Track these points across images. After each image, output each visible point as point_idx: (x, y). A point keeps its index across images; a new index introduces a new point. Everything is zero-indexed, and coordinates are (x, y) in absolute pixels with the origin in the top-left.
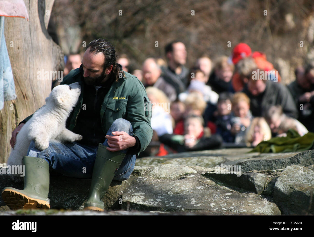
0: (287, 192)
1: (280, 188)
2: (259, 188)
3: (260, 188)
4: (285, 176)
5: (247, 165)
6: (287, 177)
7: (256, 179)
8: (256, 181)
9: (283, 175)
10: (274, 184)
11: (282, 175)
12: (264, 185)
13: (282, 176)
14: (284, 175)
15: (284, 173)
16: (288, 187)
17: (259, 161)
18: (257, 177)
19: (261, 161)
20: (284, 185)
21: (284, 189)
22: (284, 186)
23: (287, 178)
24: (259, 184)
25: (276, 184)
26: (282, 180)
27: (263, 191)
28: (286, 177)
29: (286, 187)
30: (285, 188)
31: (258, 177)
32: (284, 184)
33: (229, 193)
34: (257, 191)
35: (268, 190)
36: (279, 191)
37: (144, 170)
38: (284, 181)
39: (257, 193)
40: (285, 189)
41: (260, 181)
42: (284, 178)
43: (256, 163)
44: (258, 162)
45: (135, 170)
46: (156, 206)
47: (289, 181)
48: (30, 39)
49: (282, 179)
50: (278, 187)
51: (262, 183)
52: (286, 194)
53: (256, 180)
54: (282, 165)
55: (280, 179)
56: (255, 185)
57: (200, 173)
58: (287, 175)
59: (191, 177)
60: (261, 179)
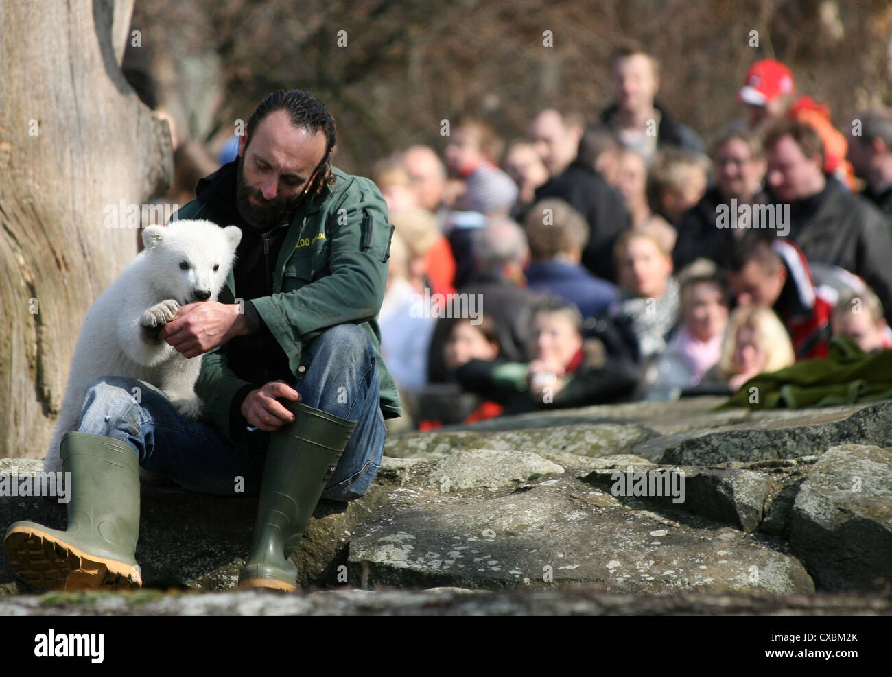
0: (831, 524)
1: (808, 511)
2: (746, 513)
3: (751, 514)
4: (823, 475)
5: (710, 446)
6: (828, 478)
7: (738, 487)
8: (738, 492)
9: (817, 472)
10: (792, 501)
11: (814, 475)
12: (762, 505)
13: (815, 478)
14: (821, 472)
15: (821, 467)
16: (832, 507)
17: (745, 435)
18: (742, 481)
19: (752, 434)
20: (822, 502)
21: (820, 513)
22: (820, 505)
23: (829, 484)
24: (746, 501)
25: (796, 501)
26: (814, 489)
27: (761, 523)
28: (825, 480)
29: (826, 509)
30: (823, 512)
31: (744, 480)
32: (822, 499)
33: (661, 529)
34: (743, 523)
35: (774, 518)
36: (806, 520)
37: (411, 469)
38: (819, 492)
39: (741, 528)
40: (824, 514)
41: (749, 493)
42: (820, 482)
43: (736, 441)
44: (744, 437)
45: (386, 470)
46: (447, 573)
47: (834, 490)
48: (71, 95)
49: (813, 484)
50: (803, 510)
51: (755, 499)
52: (828, 528)
53: (737, 490)
54: (814, 446)
55: (809, 486)
56: (735, 505)
57: (575, 472)
58: (828, 473)
59: (548, 484)
60: (752, 487)
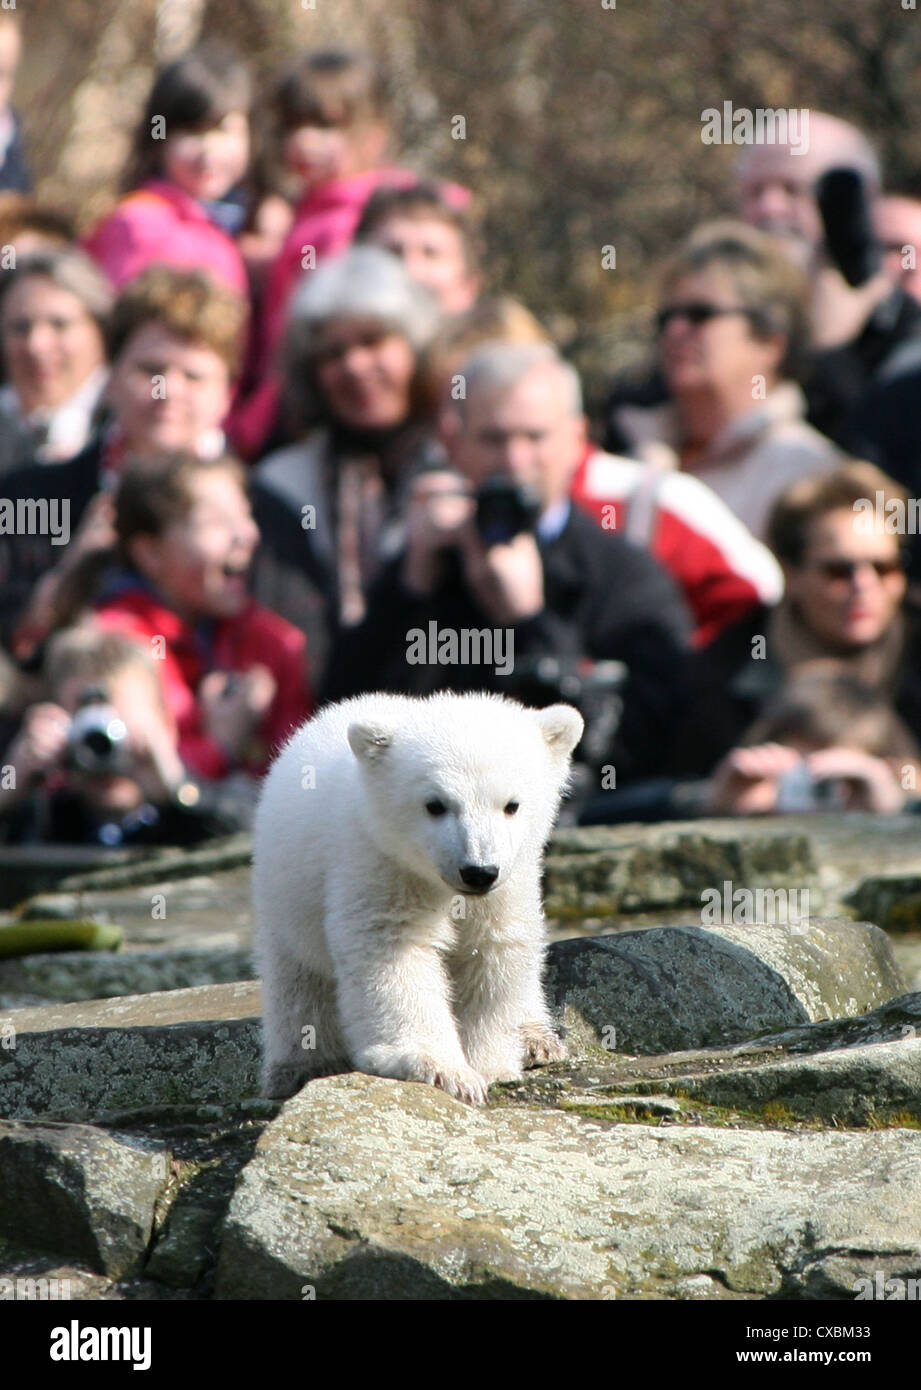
0: (313, 1263)
1: (261, 1231)
2: (114, 1234)
3: (126, 1236)
4: (295, 1147)
6: (307, 1154)
7: (95, 1171)
8: (95, 1183)
9: (283, 1139)
10: (222, 1207)
11: (274, 1145)
12: (150, 1214)
13: (277, 1152)
14: (290, 1140)
15: (290, 1127)
16: (316, 1222)
17: (94, 1039)
18: (104, 1157)
20: (293, 1211)
21: (288, 1237)
22: (287, 1218)
23: (309, 1167)
24: (114, 1205)
25: (232, 1208)
26: (274, 1179)
27: (147, 1255)
28: (299, 1158)
29: (300, 1227)
30: (293, 1235)
31: (111, 1156)
32: (292, 1204)
34: (105, 1256)
35: (180, 1246)
36: (257, 1254)
38: (287, 1186)
39: (100, 1270)
40: (297, 1240)
41: (120, 1185)
42: (290, 1163)
44: (93, 1045)
47: (321, 1182)
49: (273, 1168)
50: (250, 1228)
51: (135, 1200)
52: (305, 1273)
53: (93, 1178)
55: (262, 1172)
56: (88, 1213)
58: (307, 1142)
60: (128, 1171)
